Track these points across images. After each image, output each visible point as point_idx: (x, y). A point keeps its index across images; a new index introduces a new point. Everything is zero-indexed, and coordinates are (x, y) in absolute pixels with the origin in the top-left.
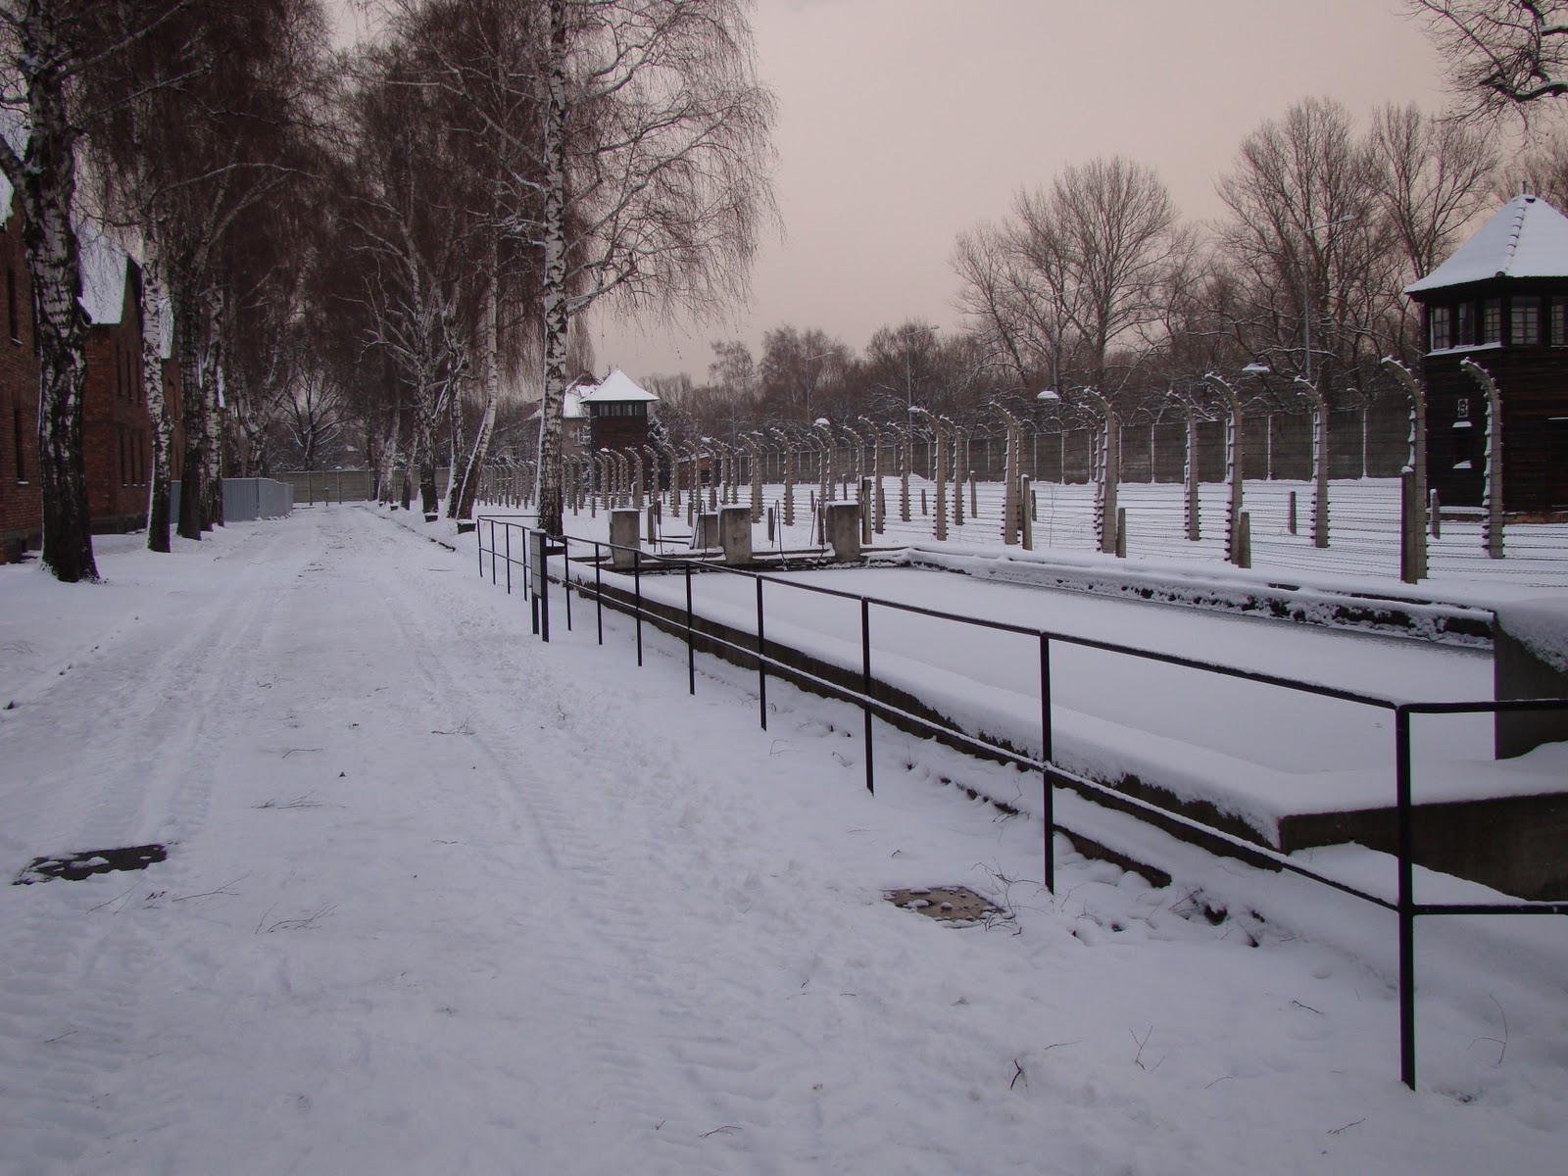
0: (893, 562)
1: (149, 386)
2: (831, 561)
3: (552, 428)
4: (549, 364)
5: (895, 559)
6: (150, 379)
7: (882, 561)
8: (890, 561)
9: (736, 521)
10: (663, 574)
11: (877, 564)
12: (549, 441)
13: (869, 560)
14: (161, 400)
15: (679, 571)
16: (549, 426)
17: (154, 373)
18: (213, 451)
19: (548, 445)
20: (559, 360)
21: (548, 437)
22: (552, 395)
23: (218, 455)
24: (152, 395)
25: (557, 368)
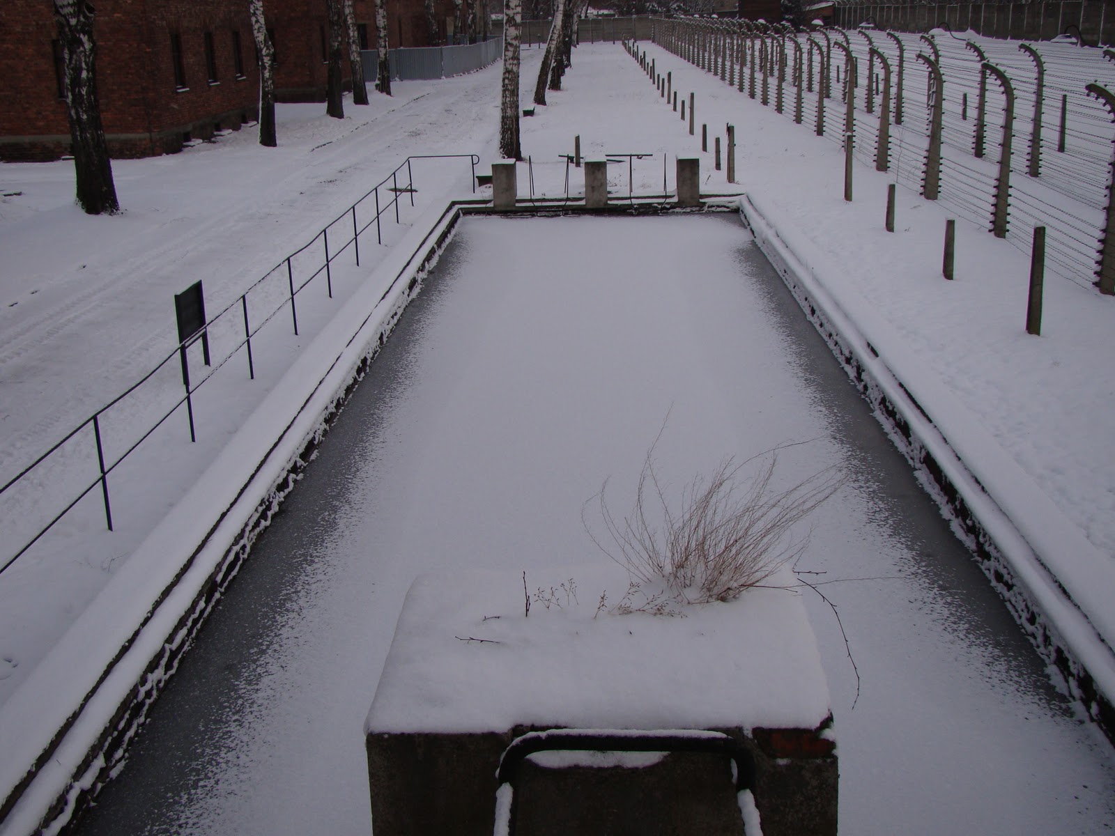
0: (728, 207)
1: (254, 19)
2: (674, 206)
3: (510, 67)
4: (507, 15)
5: (730, 205)
6: (255, 14)
7: (718, 206)
8: (725, 207)
9: (593, 173)
10: (533, 216)
11: (713, 209)
12: (508, 78)
13: (707, 206)
14: (264, 30)
16: (508, 66)
17: (257, 9)
18: (381, 38)
19: (507, 81)
20: (515, 11)
21: (507, 75)
22: (509, 40)
23: (385, 41)
24: (256, 27)
25: (513, 18)
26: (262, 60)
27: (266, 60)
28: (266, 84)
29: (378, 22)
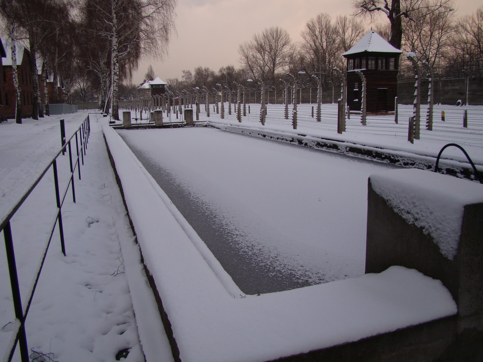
0: (203, 125)
1: (14, 80)
2: (185, 125)
3: (115, 89)
4: (114, 72)
5: (202, 124)
6: (15, 78)
7: (199, 125)
8: (202, 125)
9: (158, 114)
10: (138, 129)
11: (198, 126)
12: (114, 93)
13: (196, 125)
14: (18, 83)
15: (142, 128)
16: (114, 89)
17: (16, 76)
18: (46, 97)
19: (114, 94)
20: (117, 71)
21: (114, 92)
22: (115, 80)
23: (47, 98)
24: (15, 82)
25: (116, 73)
26: (17, 94)
27: (19, 93)
28: (18, 102)
29: (45, 92)
